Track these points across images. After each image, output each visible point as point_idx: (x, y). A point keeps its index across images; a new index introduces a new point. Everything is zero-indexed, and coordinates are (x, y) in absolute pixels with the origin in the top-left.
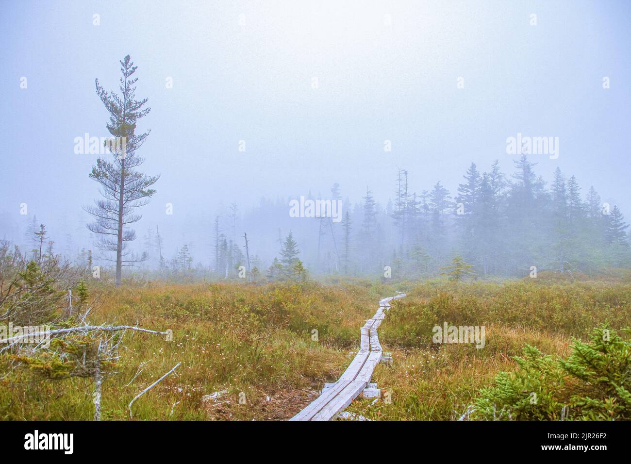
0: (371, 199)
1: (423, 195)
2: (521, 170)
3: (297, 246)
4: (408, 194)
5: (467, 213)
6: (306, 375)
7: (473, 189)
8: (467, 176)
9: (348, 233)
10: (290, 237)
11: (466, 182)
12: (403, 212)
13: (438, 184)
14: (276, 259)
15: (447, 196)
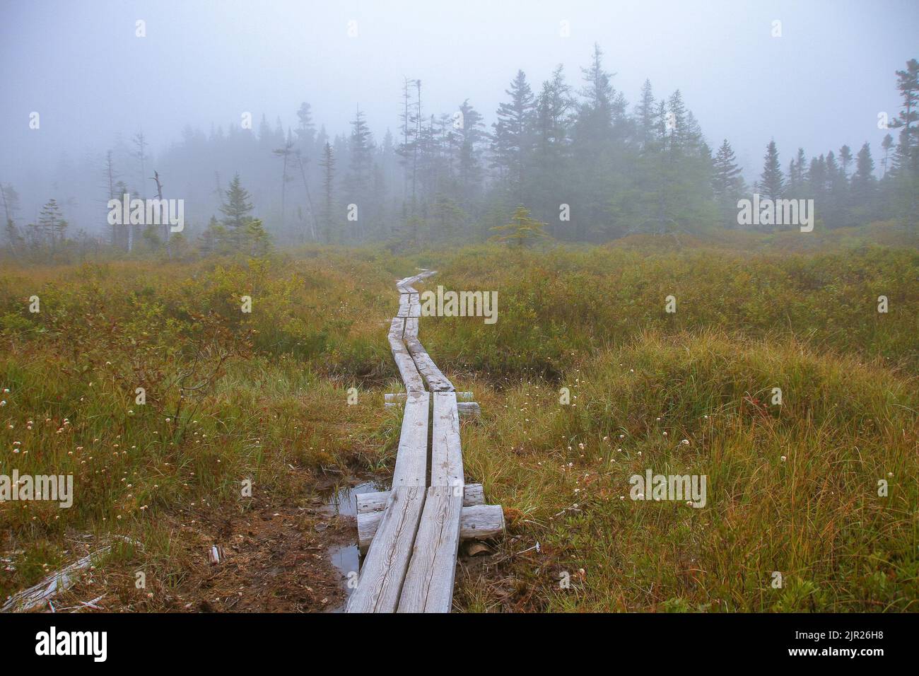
0: (364, 125)
1: (442, 120)
2: (592, 84)
3: (249, 197)
4: (422, 117)
5: (511, 148)
6: (301, 463)
7: (520, 111)
8: (512, 90)
9: (329, 178)
10: (237, 181)
11: (510, 100)
12: (414, 145)
13: (465, 103)
14: (213, 220)
15: (478, 122)
